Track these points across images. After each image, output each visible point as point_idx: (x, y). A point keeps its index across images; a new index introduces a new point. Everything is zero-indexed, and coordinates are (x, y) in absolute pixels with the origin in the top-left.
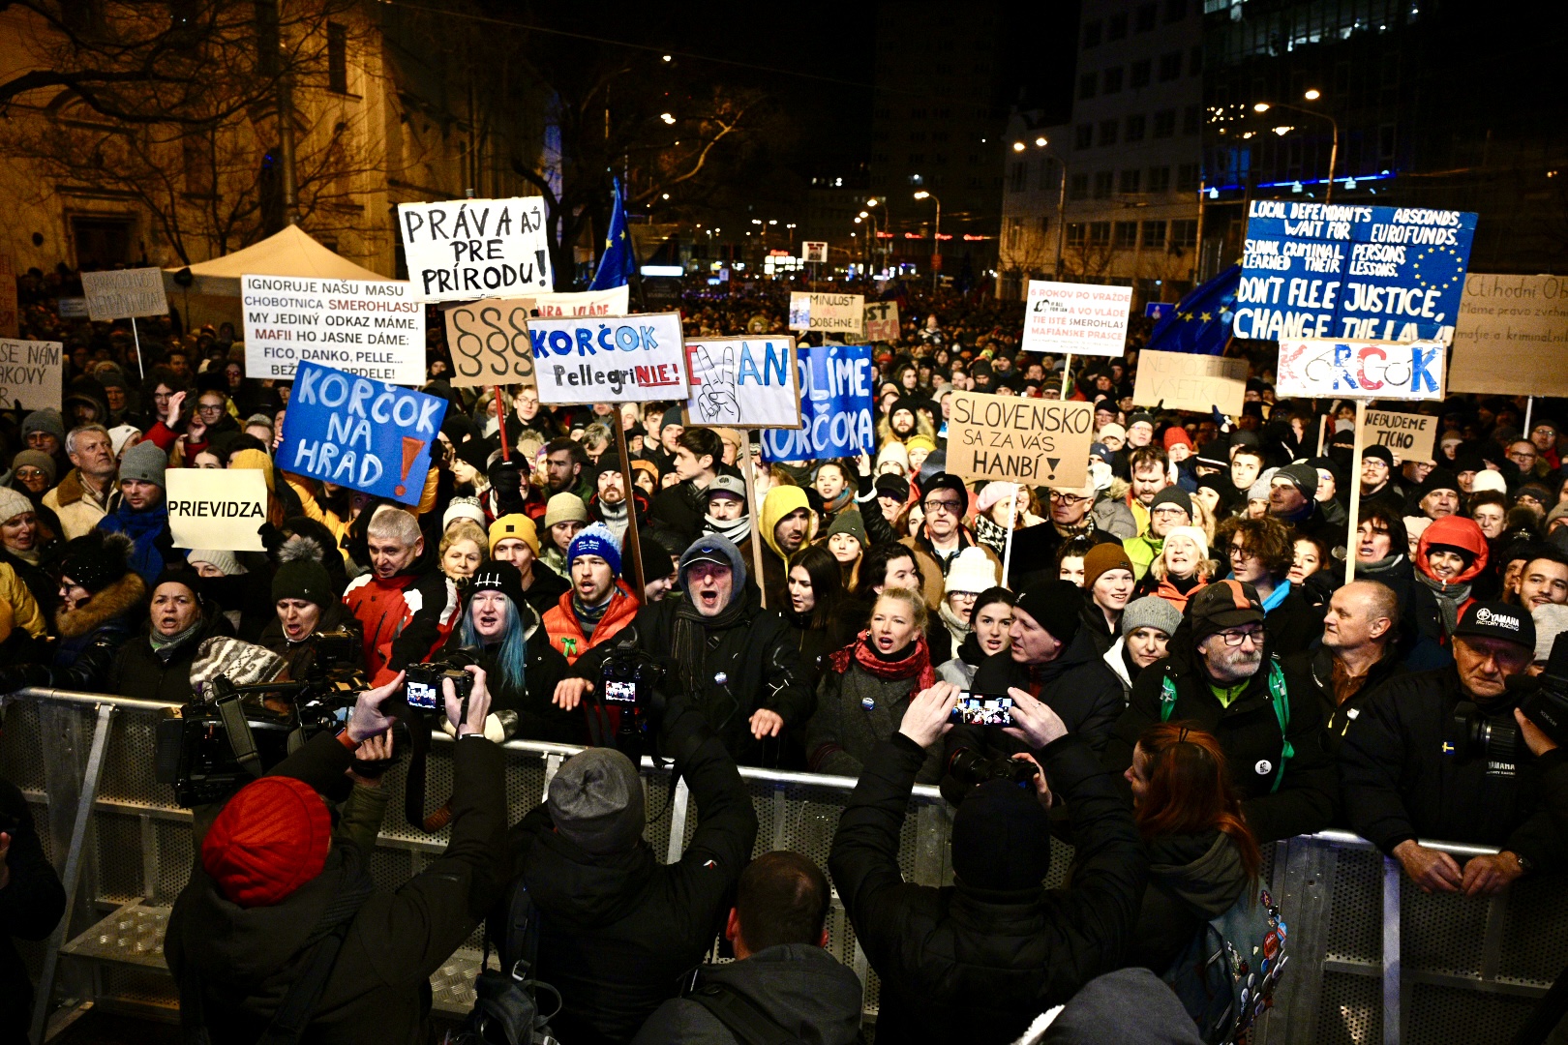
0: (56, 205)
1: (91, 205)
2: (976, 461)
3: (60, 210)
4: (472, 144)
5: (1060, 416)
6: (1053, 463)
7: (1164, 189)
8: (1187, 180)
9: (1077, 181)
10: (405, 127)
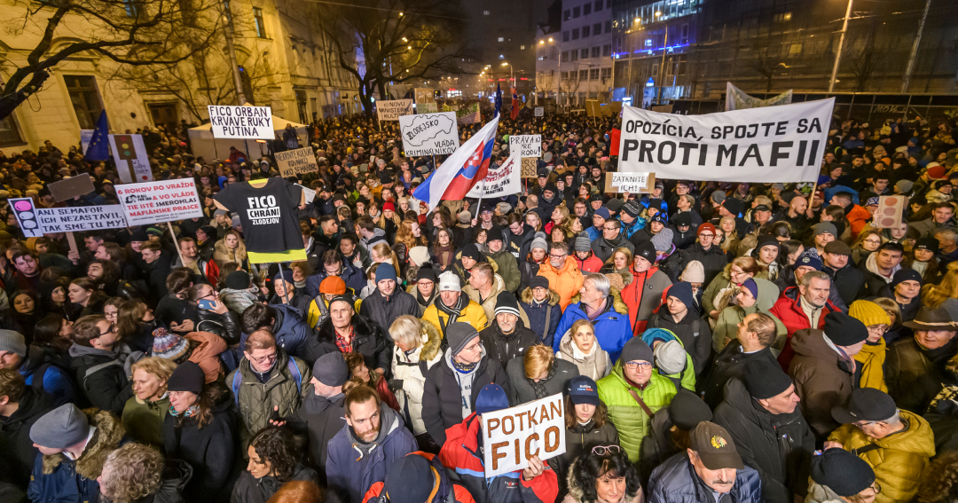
0: (139, 98)
1: (157, 98)
3: (142, 101)
4: (326, 56)
7: (598, 56)
8: (607, 52)
9: (565, 55)
10: (295, 51)
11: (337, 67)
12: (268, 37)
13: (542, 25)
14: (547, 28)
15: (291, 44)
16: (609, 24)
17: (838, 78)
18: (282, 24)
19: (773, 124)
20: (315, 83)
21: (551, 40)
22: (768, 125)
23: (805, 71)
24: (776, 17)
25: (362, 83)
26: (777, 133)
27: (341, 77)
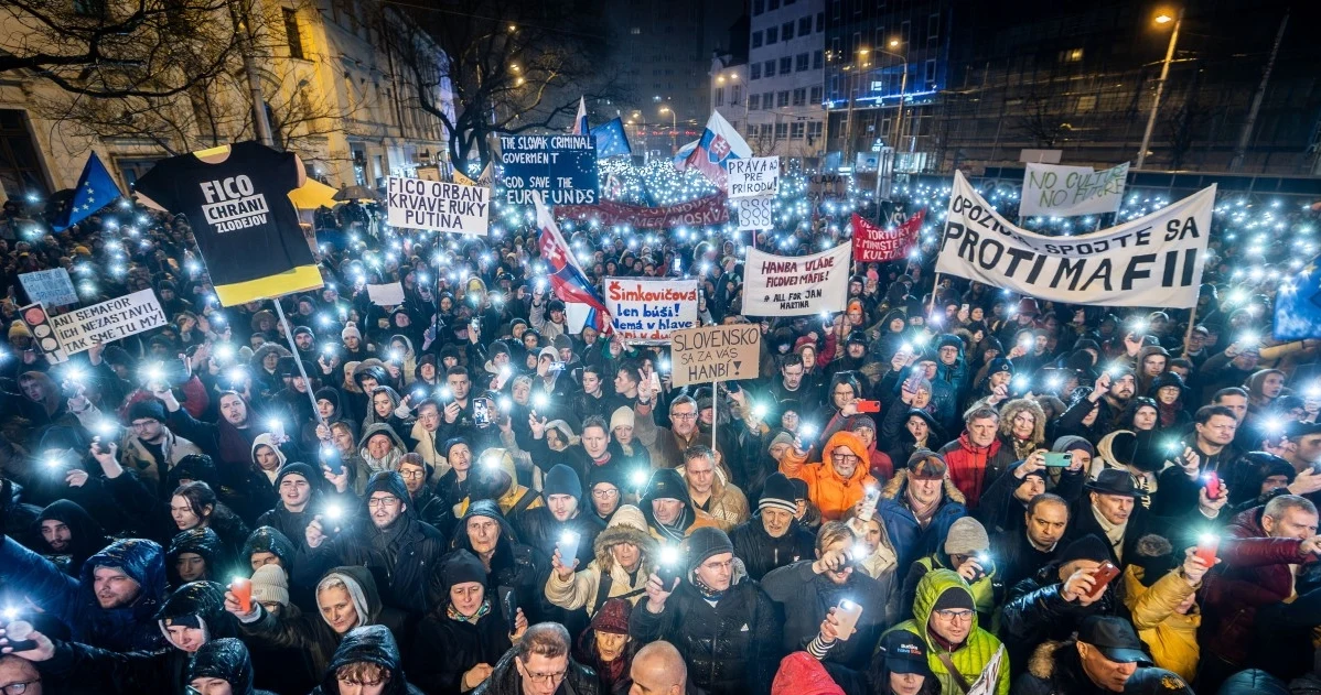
2: (691, 374)
4: (395, 89)
5: (739, 334)
6: (737, 364)
7: (803, 104)
8: (817, 96)
9: (754, 99)
10: (347, 81)
11: (412, 108)
12: (306, 56)
13: (721, 54)
14: (727, 58)
15: (343, 70)
16: (819, 56)
17: (1150, 149)
18: (329, 37)
19: (1130, 235)
20: (381, 132)
21: (734, 76)
22: (1123, 238)
23: (1099, 136)
24: (1062, 53)
25: (453, 134)
26: (1139, 243)
27: (419, 123)
